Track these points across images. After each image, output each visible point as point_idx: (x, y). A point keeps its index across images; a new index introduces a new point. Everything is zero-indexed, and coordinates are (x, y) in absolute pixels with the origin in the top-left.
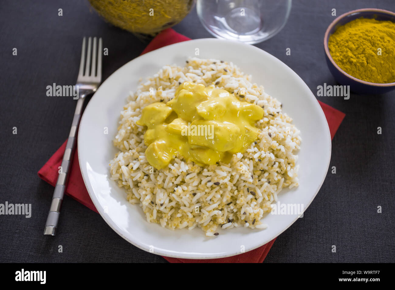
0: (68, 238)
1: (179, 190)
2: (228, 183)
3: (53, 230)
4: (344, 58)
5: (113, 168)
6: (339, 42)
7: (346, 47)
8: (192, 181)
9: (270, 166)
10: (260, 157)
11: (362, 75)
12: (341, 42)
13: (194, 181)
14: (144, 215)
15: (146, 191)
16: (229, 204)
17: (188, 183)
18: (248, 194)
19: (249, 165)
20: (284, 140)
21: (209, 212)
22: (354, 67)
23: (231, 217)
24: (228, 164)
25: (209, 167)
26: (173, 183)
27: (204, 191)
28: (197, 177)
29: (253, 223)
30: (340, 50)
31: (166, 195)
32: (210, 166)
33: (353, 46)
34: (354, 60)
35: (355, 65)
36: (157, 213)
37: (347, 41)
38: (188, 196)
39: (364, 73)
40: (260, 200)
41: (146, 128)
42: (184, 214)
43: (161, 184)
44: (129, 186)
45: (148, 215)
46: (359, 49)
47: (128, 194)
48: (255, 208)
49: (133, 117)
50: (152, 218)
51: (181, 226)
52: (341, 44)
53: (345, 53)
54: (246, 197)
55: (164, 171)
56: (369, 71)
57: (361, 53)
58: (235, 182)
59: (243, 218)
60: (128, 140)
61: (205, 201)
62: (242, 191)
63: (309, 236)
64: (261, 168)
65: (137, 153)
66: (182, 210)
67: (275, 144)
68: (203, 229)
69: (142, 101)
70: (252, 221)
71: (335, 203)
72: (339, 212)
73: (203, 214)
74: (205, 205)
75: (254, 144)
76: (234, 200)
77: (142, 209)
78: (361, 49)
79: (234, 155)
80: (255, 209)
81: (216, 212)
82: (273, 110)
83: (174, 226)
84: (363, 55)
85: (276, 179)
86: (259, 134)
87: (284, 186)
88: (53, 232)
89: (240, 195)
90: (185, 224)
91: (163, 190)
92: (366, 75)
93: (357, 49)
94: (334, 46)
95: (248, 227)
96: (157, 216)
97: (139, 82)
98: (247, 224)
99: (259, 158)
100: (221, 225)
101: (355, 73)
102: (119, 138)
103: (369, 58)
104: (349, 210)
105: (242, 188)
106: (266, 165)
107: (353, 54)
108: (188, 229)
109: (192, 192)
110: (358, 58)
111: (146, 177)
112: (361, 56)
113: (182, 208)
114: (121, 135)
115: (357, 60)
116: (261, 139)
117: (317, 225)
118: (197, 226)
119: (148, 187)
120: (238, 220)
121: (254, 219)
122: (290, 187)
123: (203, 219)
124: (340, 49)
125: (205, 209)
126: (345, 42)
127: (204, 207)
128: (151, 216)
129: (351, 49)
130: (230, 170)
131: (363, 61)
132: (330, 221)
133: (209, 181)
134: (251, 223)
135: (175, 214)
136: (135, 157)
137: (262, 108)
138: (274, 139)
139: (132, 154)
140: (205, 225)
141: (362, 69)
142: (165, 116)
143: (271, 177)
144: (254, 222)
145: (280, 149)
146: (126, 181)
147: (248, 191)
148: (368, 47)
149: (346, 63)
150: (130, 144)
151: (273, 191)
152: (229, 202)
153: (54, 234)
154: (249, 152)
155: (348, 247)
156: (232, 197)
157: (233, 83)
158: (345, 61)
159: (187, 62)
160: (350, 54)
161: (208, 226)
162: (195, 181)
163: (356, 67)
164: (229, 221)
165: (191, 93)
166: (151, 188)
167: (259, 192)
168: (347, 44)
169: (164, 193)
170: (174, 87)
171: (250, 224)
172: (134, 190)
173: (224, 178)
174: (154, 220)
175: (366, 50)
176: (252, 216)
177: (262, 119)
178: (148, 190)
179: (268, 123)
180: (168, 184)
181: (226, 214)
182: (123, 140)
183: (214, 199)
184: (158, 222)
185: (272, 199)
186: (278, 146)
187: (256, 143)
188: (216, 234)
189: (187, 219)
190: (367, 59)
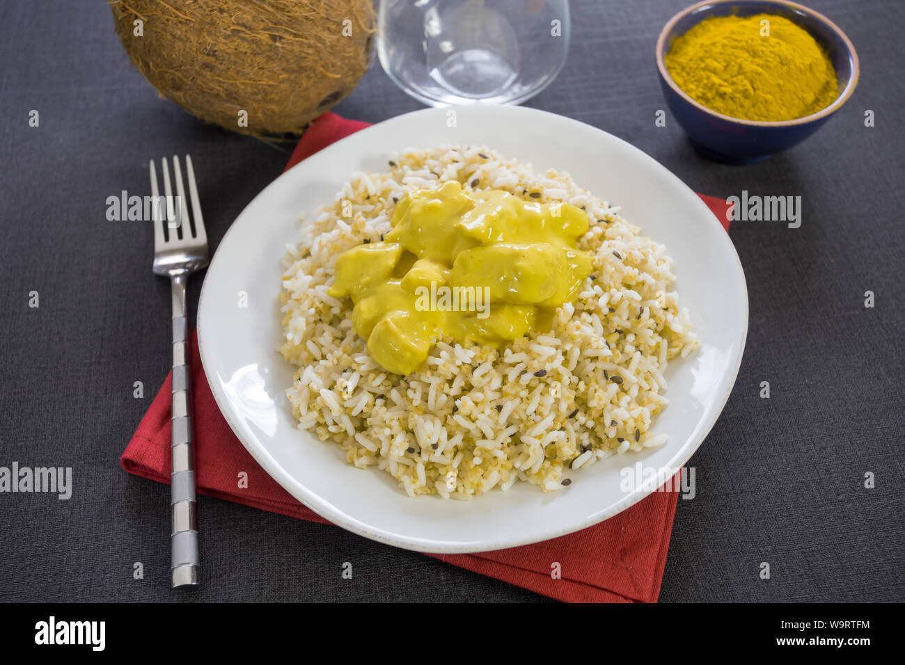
0: (229, 584)
1: (466, 403)
2: (562, 370)
3: (193, 572)
4: (705, 91)
5: (299, 403)
6: (685, 65)
7: (703, 69)
8: (487, 379)
9: (634, 319)
10: (609, 303)
11: (750, 115)
12: (691, 64)
13: (491, 380)
14: (395, 482)
15: (390, 427)
16: (572, 416)
17: (480, 386)
18: (607, 383)
19: (591, 324)
20: (644, 262)
21: (540, 437)
22: (730, 102)
23: (586, 439)
24: (549, 332)
25: (512, 344)
26: (447, 395)
27: (516, 396)
28: (493, 371)
29: (637, 439)
30: (693, 79)
31: (439, 423)
32: (515, 343)
33: (716, 65)
34: (728, 90)
35: (732, 98)
36: (425, 469)
37: (702, 59)
38: (488, 411)
39: (752, 110)
40: (634, 392)
41: (348, 303)
42: (487, 456)
43: (420, 404)
44: (346, 431)
45: (406, 479)
46: (730, 67)
47: (347, 451)
48: (631, 407)
49: (314, 288)
50: (418, 484)
51: (487, 485)
52: (691, 68)
53: (705, 81)
54: (605, 390)
55: (420, 376)
56: (762, 103)
57: (735, 73)
58: (573, 365)
59: (612, 434)
60: (314, 339)
61: (524, 417)
62: (593, 380)
63: (745, 447)
64: (618, 326)
65: (345, 355)
66: (481, 449)
67: (631, 271)
68: (532, 481)
69: (325, 249)
70: (633, 434)
71: (773, 372)
72: (787, 388)
73: (527, 445)
74: (525, 426)
75: (589, 280)
76: (582, 403)
77: (390, 473)
78: (734, 66)
79: (559, 309)
80: (633, 409)
81: (554, 436)
82: (604, 212)
83: (471, 488)
84: (740, 77)
85: (653, 343)
86: (593, 260)
87: (670, 355)
88: (193, 577)
89: (591, 389)
90: (494, 476)
91: (429, 417)
92: (759, 114)
93: (726, 68)
94: (678, 74)
95: (629, 451)
96: (428, 478)
97: (299, 223)
98: (626, 444)
99: (610, 306)
100: (569, 464)
101: (736, 113)
102: (294, 337)
103: (754, 80)
104: (804, 380)
105: (591, 375)
106: (625, 317)
107: (721, 79)
108: (501, 490)
109: (494, 405)
110: (733, 84)
111: (379, 401)
112: (738, 80)
113: (480, 443)
114: (296, 330)
115: (733, 87)
116: (602, 267)
117: (753, 423)
118: (518, 480)
119: (392, 420)
120: (602, 443)
121: (635, 430)
122: (684, 354)
123: (529, 456)
124: (694, 77)
125: (529, 435)
126: (699, 62)
127: (526, 431)
128: (415, 480)
129: (714, 72)
130: (558, 342)
131: (746, 87)
132: (776, 409)
133: (524, 372)
134: (633, 439)
135: (467, 462)
136: (344, 364)
137: (582, 211)
138: (626, 263)
139: (336, 362)
140: (535, 470)
141: (747, 103)
142: (391, 262)
143: (641, 342)
144: (637, 436)
145: (643, 281)
146: (335, 424)
147: (607, 379)
148: (746, 60)
149: (713, 99)
150: (322, 346)
151: (653, 369)
152: (573, 410)
153: (197, 581)
154: (584, 298)
155: (829, 450)
156: (576, 398)
157: (507, 176)
158: (709, 95)
159: (392, 164)
160: (716, 80)
161: (543, 472)
162: (493, 380)
163: (735, 102)
164: (584, 450)
165: (438, 202)
166: (399, 419)
167: (628, 375)
168: (703, 65)
169: (433, 421)
170: (384, 211)
171: (631, 443)
172: (360, 438)
173: (551, 359)
174: (421, 488)
175: (743, 66)
176: (631, 424)
177: (588, 231)
178: (395, 424)
179: (602, 238)
180: (436, 401)
181: (574, 436)
182: (304, 341)
183: (542, 410)
184: (431, 491)
185: (656, 387)
186: (639, 274)
187: (593, 278)
188: (566, 483)
189: (496, 466)
190: (752, 83)
